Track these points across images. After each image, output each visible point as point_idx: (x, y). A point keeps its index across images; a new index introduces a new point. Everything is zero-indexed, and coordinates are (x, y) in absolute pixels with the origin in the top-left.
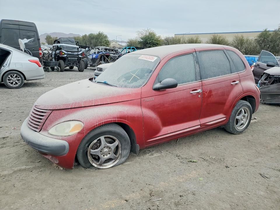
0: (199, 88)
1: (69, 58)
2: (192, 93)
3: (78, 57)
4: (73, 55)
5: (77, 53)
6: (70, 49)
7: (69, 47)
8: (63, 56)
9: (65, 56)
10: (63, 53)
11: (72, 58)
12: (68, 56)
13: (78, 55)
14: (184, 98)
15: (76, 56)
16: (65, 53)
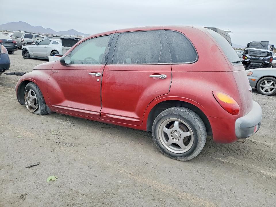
0: (99, 72)
1: (252, 63)
2: (90, 75)
3: (263, 62)
4: (258, 59)
5: (262, 58)
6: (258, 53)
7: (257, 51)
8: (245, 60)
9: (248, 60)
10: (246, 58)
11: (255, 63)
12: (251, 61)
13: (264, 60)
14: (81, 78)
15: (260, 61)
16: (248, 57)
